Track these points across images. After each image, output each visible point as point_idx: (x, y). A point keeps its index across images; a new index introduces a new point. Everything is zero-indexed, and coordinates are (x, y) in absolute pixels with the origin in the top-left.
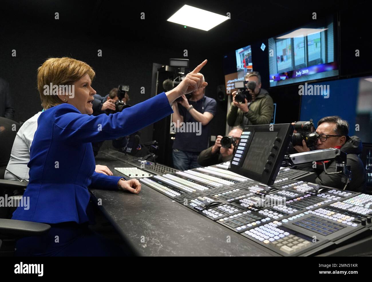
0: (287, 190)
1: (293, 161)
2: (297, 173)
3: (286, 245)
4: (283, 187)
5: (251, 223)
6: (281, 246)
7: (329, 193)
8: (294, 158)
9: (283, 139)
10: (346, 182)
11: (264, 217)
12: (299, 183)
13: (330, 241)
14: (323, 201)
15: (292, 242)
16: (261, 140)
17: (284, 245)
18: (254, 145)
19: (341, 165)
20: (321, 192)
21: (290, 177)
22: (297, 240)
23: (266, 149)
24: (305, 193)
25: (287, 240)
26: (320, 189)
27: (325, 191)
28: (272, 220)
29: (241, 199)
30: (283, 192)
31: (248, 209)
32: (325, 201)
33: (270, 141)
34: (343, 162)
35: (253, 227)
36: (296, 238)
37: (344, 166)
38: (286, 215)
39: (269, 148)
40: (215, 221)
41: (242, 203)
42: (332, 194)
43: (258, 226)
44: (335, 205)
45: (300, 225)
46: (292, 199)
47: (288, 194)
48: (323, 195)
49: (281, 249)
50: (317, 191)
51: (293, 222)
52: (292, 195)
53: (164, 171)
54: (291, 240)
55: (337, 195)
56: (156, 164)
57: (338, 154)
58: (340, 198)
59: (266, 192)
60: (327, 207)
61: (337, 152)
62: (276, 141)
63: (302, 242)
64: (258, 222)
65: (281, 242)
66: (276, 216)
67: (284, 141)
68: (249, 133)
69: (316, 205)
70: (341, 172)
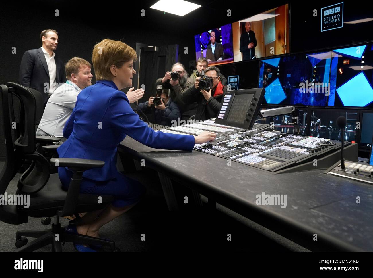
0: (257, 136)
1: (263, 115)
2: (262, 126)
3: (265, 164)
4: (254, 135)
5: (239, 154)
6: (262, 165)
7: (288, 137)
8: (263, 113)
9: (258, 98)
10: (298, 131)
11: (247, 151)
12: (265, 132)
13: (293, 161)
14: (284, 141)
15: (269, 163)
16: (240, 100)
17: (264, 164)
18: (235, 104)
19: (295, 118)
20: (282, 137)
21: (258, 128)
22: (272, 161)
23: (245, 106)
24: (271, 137)
25: (265, 162)
26: (281, 135)
27: (285, 136)
28: (252, 153)
29: (226, 142)
30: (255, 138)
31: (233, 147)
32: (286, 142)
33: (248, 100)
34: (297, 116)
35: (241, 157)
36: (271, 160)
37: (297, 119)
38: (261, 150)
39: (248, 105)
40: (213, 155)
41: (227, 144)
42: (290, 138)
43: (244, 156)
44: (293, 144)
45: (272, 154)
46: (263, 141)
47: (259, 138)
48: (284, 139)
49: (262, 166)
50: (279, 136)
51: (267, 153)
52: (262, 139)
53: (158, 128)
54: (268, 162)
55: (293, 138)
56: (149, 124)
57: (293, 110)
58: (296, 140)
59: (243, 138)
60: (288, 145)
61: (292, 109)
62: (254, 100)
63: (275, 162)
64: (244, 154)
65: (262, 163)
66: (254, 150)
67: (259, 100)
68: (230, 96)
69: (280, 144)
70: (295, 123)
